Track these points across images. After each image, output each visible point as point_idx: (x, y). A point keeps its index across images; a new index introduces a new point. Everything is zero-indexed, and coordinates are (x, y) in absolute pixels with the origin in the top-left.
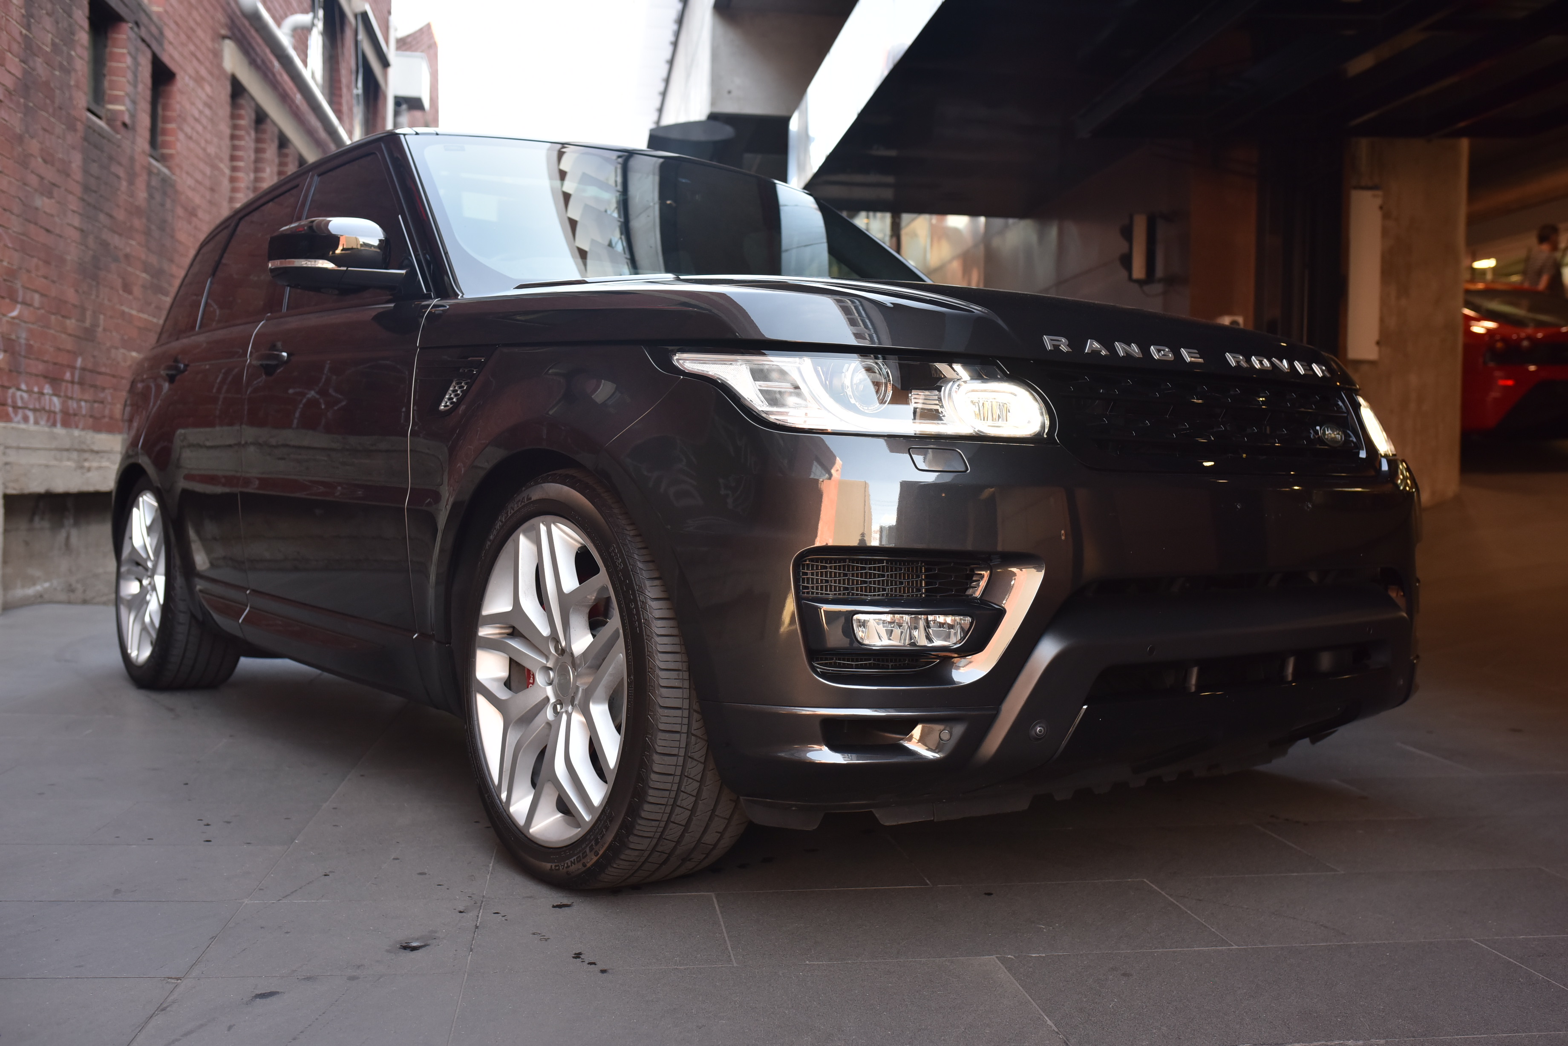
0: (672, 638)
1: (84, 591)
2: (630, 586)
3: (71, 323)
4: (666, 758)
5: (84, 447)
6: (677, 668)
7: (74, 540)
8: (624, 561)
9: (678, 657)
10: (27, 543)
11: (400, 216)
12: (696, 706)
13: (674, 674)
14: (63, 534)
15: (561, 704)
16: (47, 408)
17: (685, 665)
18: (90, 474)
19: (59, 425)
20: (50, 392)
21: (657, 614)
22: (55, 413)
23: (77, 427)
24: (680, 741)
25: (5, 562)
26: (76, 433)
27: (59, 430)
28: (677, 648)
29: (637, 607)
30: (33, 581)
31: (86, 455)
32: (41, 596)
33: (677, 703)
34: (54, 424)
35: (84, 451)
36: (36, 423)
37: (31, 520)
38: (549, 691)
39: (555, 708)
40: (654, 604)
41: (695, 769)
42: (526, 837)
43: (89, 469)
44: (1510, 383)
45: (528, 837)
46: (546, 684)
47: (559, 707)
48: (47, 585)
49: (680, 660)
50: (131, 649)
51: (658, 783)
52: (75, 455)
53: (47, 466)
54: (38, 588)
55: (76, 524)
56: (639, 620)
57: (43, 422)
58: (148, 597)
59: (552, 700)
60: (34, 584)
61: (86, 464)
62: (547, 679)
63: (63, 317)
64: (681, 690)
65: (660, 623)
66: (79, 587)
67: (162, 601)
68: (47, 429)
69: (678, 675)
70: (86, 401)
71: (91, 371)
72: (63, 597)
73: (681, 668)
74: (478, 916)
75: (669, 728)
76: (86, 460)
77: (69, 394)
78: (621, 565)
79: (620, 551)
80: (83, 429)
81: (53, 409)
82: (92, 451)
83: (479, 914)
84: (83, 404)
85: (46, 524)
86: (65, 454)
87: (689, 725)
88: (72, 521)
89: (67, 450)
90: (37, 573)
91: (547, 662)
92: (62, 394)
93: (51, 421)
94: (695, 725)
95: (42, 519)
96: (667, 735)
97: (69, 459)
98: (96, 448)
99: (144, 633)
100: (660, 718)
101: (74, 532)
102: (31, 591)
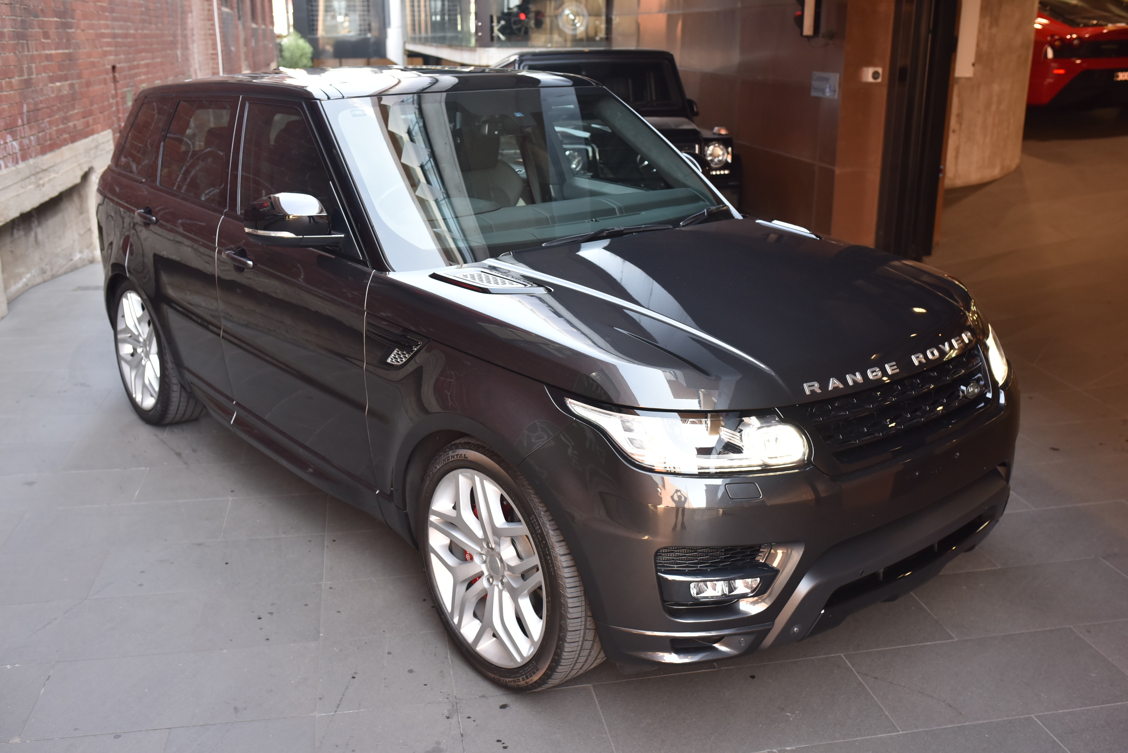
0: (574, 578)
1: (52, 269)
2: (546, 545)
3: (15, 80)
4: (572, 644)
5: (38, 170)
6: (578, 596)
7: (40, 237)
8: (540, 528)
9: (578, 589)
10: (12, 252)
11: (331, 182)
12: (589, 614)
13: (576, 599)
14: (33, 234)
15: (492, 577)
16: (11, 153)
17: (582, 592)
18: (44, 189)
19: (20, 162)
20: (11, 139)
21: (565, 564)
22: (16, 153)
23: (31, 157)
24: (580, 634)
25: (3, 271)
26: (31, 161)
27: (22, 165)
28: (577, 584)
29: (551, 559)
30: (20, 276)
31: (40, 175)
32: (27, 285)
33: (579, 615)
34: (17, 163)
35: (38, 173)
36: (6, 166)
37: (12, 234)
38: (484, 568)
39: (488, 580)
40: (563, 559)
41: (588, 645)
42: (474, 651)
43: (43, 185)
44: (1061, 72)
45: (476, 651)
46: (481, 563)
47: (491, 580)
48: (29, 276)
49: (580, 590)
50: (135, 394)
51: (567, 656)
52: (33, 179)
53: (18, 195)
54: (24, 280)
55: (40, 224)
56: (553, 567)
57: (10, 165)
58: (143, 362)
59: (486, 573)
60: (21, 279)
61: (41, 182)
62: (481, 560)
63: (9, 78)
64: (580, 607)
65: (566, 570)
66: (48, 267)
67: (158, 375)
68: (13, 168)
69: (579, 599)
70: (33, 135)
71: (33, 111)
72: (39, 280)
73: (580, 595)
74: (459, 722)
75: (574, 629)
76: (40, 179)
77: (23, 135)
78: (539, 531)
79: (537, 521)
80: (36, 156)
81: (14, 151)
82: (44, 170)
83: (459, 719)
84: (32, 138)
85: (22, 233)
86: (27, 181)
87: (585, 625)
88: (36, 223)
89: (28, 177)
90: (21, 270)
91: (481, 551)
92: (18, 137)
93: (15, 160)
94: (588, 623)
95: (18, 230)
96: (573, 633)
97: (30, 184)
98: (44, 167)
99: (145, 389)
100: (569, 625)
101: (39, 230)
102: (20, 285)
